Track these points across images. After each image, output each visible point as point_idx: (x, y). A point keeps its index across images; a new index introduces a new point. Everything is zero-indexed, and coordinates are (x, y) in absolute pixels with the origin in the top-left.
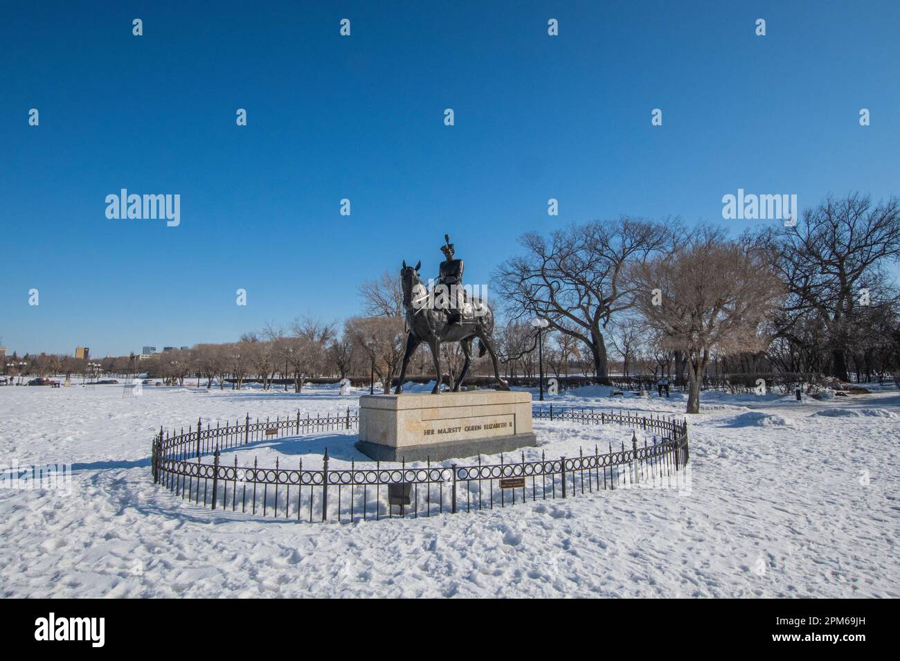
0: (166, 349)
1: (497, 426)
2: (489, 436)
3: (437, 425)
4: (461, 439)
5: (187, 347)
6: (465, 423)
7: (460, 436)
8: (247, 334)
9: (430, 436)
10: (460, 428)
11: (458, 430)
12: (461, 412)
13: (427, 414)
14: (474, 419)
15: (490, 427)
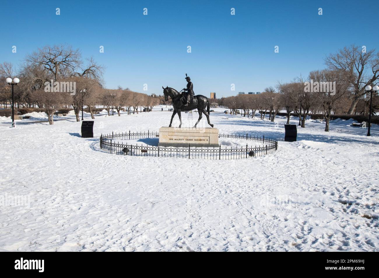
0: (249, 93)
1: (201, 140)
2: (196, 143)
3: (174, 138)
4: (184, 143)
5: (260, 92)
6: (186, 138)
7: (184, 142)
8: (268, 88)
9: (172, 141)
10: (183, 139)
11: (183, 140)
12: (184, 134)
13: (170, 134)
14: (190, 137)
15: (197, 140)
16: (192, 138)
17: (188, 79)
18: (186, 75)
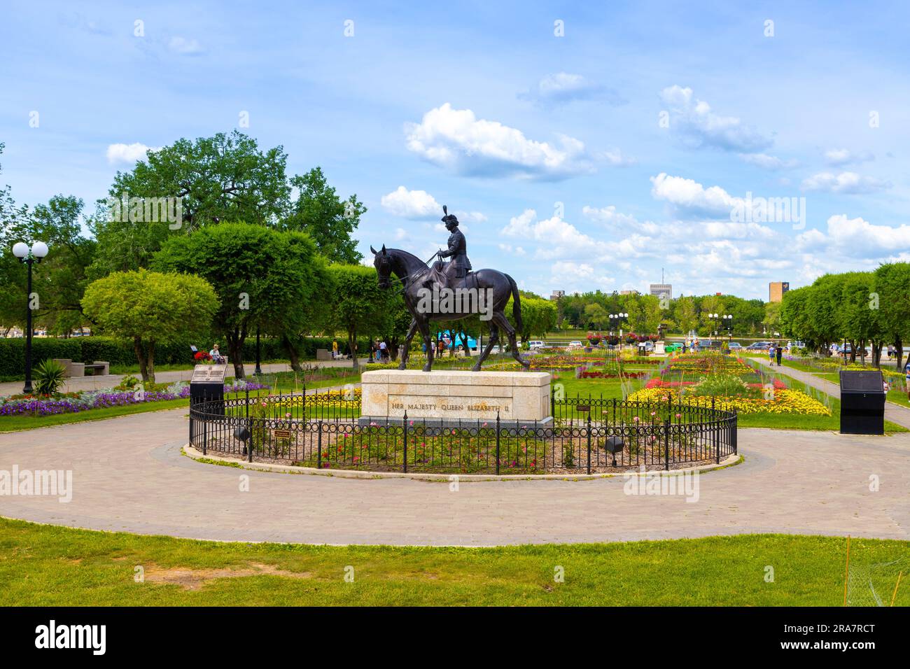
1: (486, 408)
2: (473, 417)
3: (406, 401)
4: (436, 416)
6: (442, 401)
7: (434, 413)
9: (399, 410)
10: (435, 407)
11: (433, 407)
12: (435, 390)
13: (395, 389)
14: (452, 398)
15: (477, 409)
16: (458, 402)
17: (451, 223)
18: (445, 209)
